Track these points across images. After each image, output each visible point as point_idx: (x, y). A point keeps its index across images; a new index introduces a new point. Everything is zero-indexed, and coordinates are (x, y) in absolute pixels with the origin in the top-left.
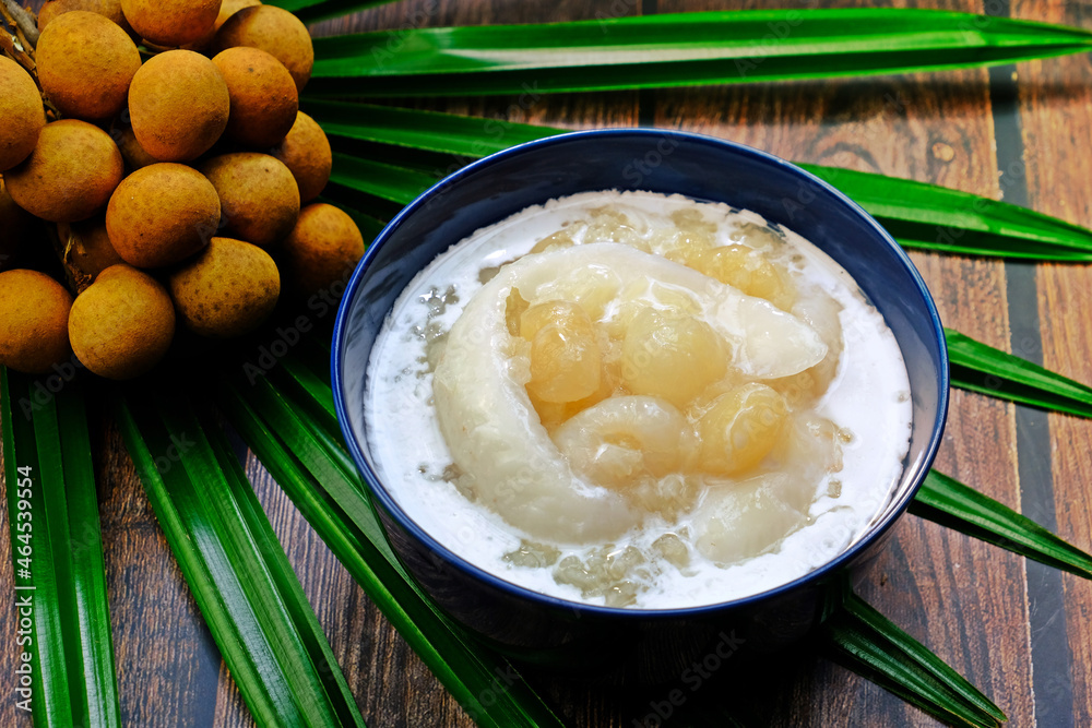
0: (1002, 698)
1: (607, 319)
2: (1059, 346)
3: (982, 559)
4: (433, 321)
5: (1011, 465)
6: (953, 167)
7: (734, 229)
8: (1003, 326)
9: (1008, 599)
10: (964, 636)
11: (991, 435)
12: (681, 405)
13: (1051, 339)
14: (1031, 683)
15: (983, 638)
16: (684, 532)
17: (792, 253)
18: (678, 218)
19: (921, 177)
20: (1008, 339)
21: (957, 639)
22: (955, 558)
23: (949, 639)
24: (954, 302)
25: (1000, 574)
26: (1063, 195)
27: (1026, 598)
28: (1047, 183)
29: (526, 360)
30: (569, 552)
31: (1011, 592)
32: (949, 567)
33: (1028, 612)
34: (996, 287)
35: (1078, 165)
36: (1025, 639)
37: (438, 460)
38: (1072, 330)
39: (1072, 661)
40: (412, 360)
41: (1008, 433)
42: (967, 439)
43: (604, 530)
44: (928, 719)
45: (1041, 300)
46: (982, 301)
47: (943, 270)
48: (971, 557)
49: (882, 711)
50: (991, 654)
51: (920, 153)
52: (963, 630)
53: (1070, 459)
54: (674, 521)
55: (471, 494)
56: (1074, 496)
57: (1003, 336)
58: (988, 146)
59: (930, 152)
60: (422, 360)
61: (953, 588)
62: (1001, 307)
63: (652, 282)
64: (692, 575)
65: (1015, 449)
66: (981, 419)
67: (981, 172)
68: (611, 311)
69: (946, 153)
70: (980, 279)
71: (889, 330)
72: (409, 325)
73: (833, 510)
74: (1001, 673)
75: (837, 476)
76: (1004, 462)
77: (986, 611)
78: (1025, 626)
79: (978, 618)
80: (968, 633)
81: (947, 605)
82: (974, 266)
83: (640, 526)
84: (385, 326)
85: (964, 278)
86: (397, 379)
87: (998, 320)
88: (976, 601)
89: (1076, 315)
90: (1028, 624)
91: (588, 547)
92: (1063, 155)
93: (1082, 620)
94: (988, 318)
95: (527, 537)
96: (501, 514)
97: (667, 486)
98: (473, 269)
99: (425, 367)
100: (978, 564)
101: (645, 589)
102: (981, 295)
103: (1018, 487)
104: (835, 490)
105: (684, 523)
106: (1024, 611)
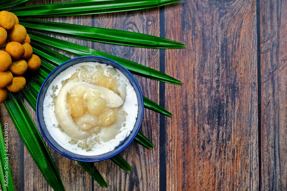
0: (154, 141)
1: (84, 98)
2: (168, 68)
3: (152, 114)
4: (54, 93)
5: (158, 94)
6: (151, 26)
7: (107, 70)
8: (158, 64)
9: (156, 122)
10: (148, 130)
11: (155, 88)
12: (98, 116)
13: (167, 66)
14: (159, 138)
15: (151, 130)
16: (99, 136)
17: (118, 74)
18: (97, 67)
20: (159, 67)
21: (147, 130)
22: (147, 114)
23: (146, 130)
24: (150, 59)
25: (155, 117)
26: (171, 32)
27: (159, 121)
28: (169, 29)
29: (70, 110)
30: (80, 141)
31: (156, 120)
32: (146, 116)
33: (159, 124)
34: (158, 55)
35: (175, 24)
36: (158, 130)
37: (57, 124)
38: (171, 64)
39: (166, 133)
40: (51, 102)
41: (158, 87)
42: (150, 89)
43: (85, 137)
44: (141, 146)
45: (166, 57)
46: (155, 58)
47: (148, 52)
48: (150, 114)
49: (134, 145)
50: (152, 133)
51: (145, 24)
52: (148, 128)
53: (168, 92)
54: (97, 134)
55: (63, 131)
56: (169, 100)
57: (158, 66)
58: (158, 21)
59: (147, 23)
60: (52, 102)
61: (147, 120)
62: (158, 60)
63: (92, 90)
64: (100, 144)
65: (159, 91)
66: (153, 84)
67: (156, 27)
68: (85, 95)
69: (150, 23)
70: (155, 53)
71: (134, 91)
72: (50, 95)
73: (124, 129)
74: (154, 137)
75: (125, 122)
76: (157, 94)
77: (152, 125)
78: (158, 127)
79: (151, 126)
80: (149, 129)
81: (145, 124)
82: (154, 50)
83: (92, 136)
84: (46, 96)
85: (152, 53)
86: (49, 107)
87: (157, 63)
88: (150, 123)
89: (172, 60)
90: (159, 127)
91: (83, 140)
92: (172, 22)
93: (168, 125)
94: (156, 62)
95: (73, 139)
96: (68, 135)
97: (96, 129)
98: (60, 81)
99: (53, 104)
100: (151, 115)
101: (93, 147)
102: (155, 57)
103: (159, 99)
104: (124, 125)
105: (99, 135)
106: (158, 124)
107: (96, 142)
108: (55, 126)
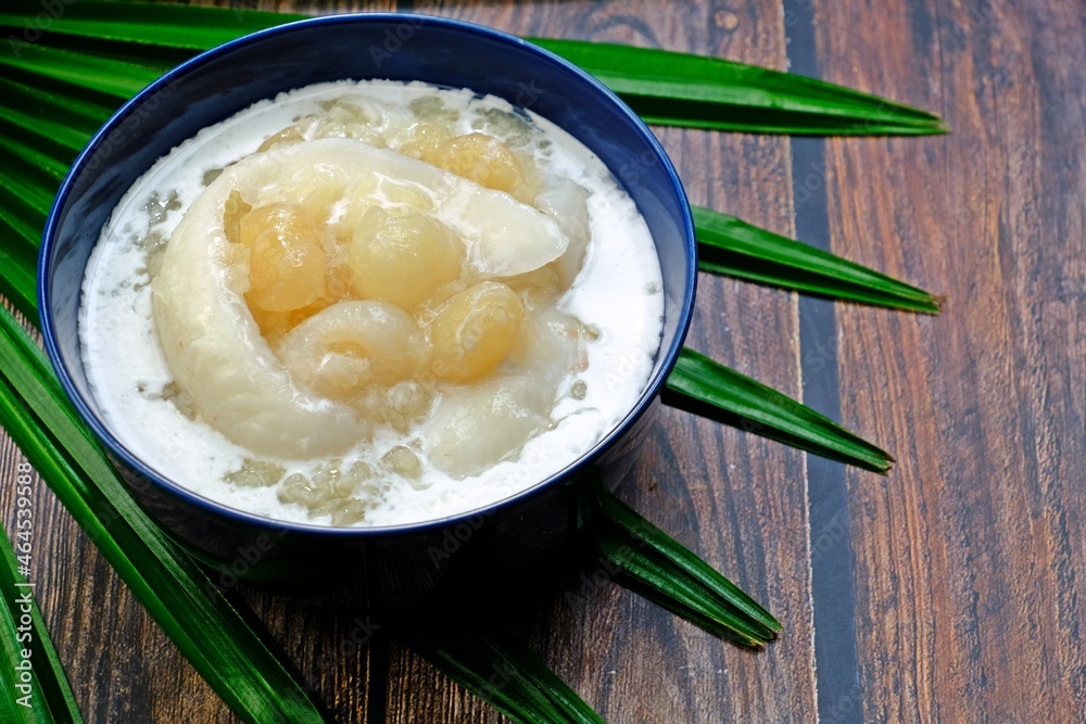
0: (778, 605)
1: (333, 220)
2: (848, 227)
3: (759, 458)
4: (154, 229)
5: (793, 355)
6: (737, 36)
7: (477, 117)
8: (787, 205)
9: (787, 500)
10: (738, 542)
11: (772, 324)
12: (410, 309)
13: (840, 218)
14: (810, 589)
15: (759, 542)
16: (416, 444)
17: (540, 139)
18: (417, 108)
19: (702, 51)
20: (793, 220)
21: (731, 545)
22: (730, 459)
23: (722, 544)
24: (735, 182)
25: (779, 474)
26: (855, 61)
27: (806, 498)
28: (838, 48)
29: (244, 268)
31: (790, 492)
32: (723, 468)
33: (808, 514)
34: (781, 164)
35: (873, 28)
36: (804, 542)
37: (157, 378)
38: (862, 206)
39: (854, 563)
40: (131, 273)
41: (790, 322)
42: (746, 330)
43: (330, 444)
44: (698, 632)
45: (829, 176)
46: (766, 180)
47: (723, 148)
48: (747, 456)
49: (648, 625)
50: (767, 560)
51: (701, 23)
52: (737, 535)
53: (857, 347)
54: (405, 431)
55: (190, 412)
56: (861, 387)
57: (787, 218)
58: (776, 11)
59: (711, 21)
60: (141, 272)
61: (727, 491)
62: (785, 186)
63: (380, 177)
64: (425, 487)
65: (797, 338)
66: (762, 306)
67: (767, 41)
68: (339, 211)
69: (730, 21)
70: (763, 156)
71: (641, 218)
72: (128, 235)
73: (578, 412)
74: (777, 579)
76: (786, 354)
77: (763, 514)
78: (804, 529)
79: (754, 521)
80: (743, 538)
81: (720, 509)
82: (757, 142)
83: (370, 440)
85: (746, 155)
86: (115, 293)
87: (782, 200)
88: (753, 504)
89: (867, 190)
90: (808, 526)
92: (857, 18)
93: (866, 520)
94: (771, 198)
95: (251, 455)
96: (223, 432)
97: (398, 395)
98: (197, 172)
99: (143, 279)
100: (755, 466)
101: (374, 506)
102: (764, 174)
103: (800, 379)
104: (579, 391)
105: (416, 434)
106: (803, 512)
107: (396, 478)
108: (145, 394)
